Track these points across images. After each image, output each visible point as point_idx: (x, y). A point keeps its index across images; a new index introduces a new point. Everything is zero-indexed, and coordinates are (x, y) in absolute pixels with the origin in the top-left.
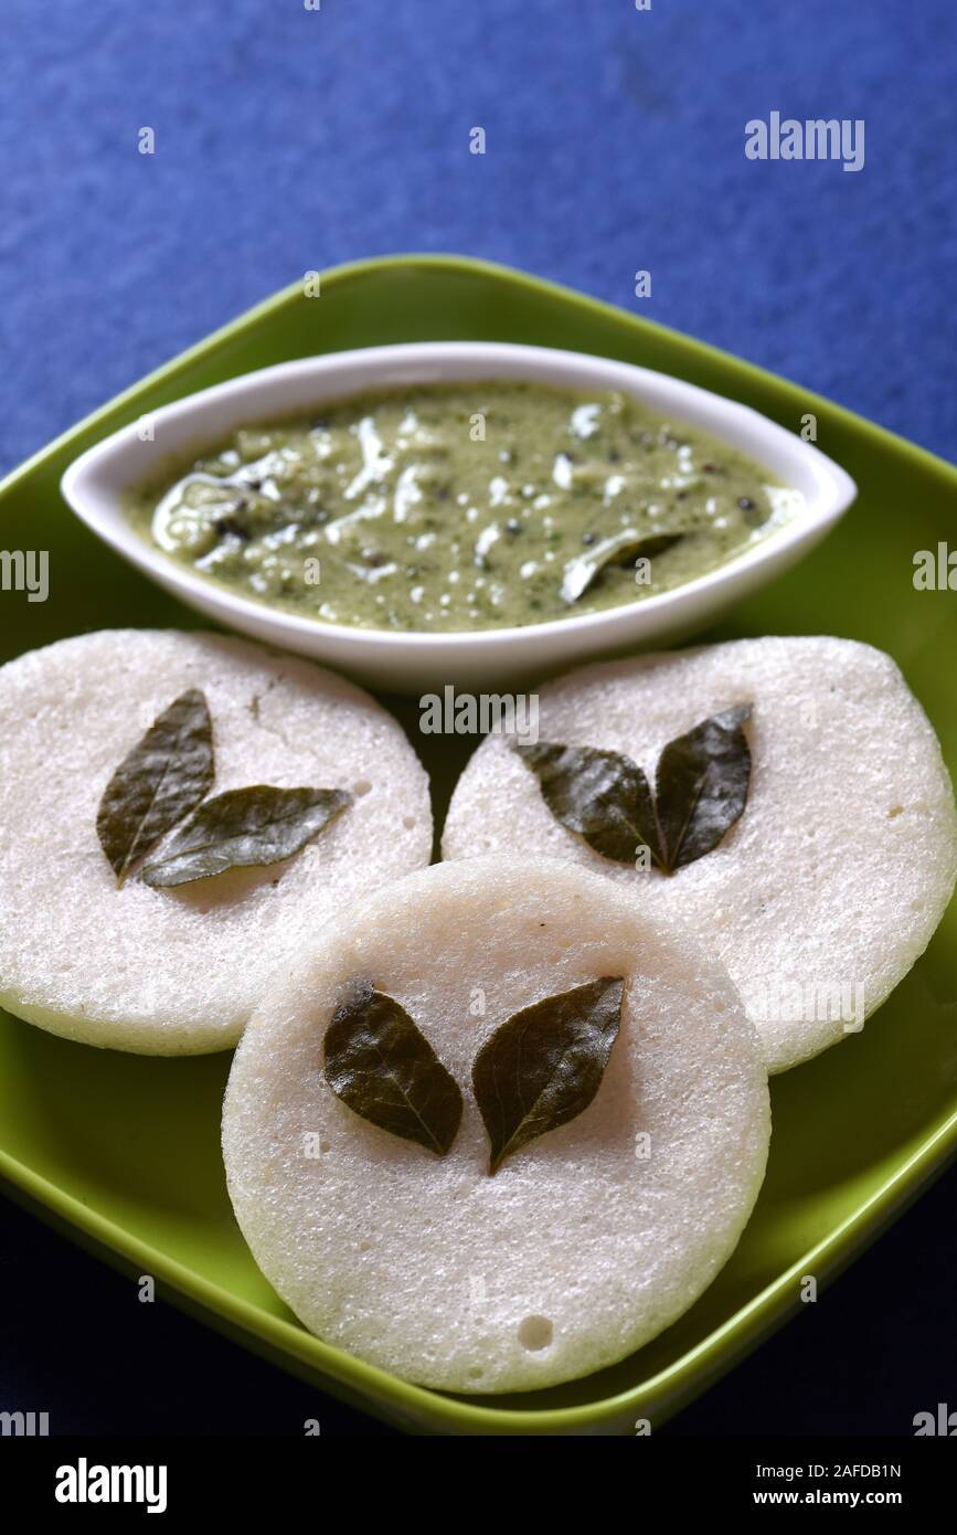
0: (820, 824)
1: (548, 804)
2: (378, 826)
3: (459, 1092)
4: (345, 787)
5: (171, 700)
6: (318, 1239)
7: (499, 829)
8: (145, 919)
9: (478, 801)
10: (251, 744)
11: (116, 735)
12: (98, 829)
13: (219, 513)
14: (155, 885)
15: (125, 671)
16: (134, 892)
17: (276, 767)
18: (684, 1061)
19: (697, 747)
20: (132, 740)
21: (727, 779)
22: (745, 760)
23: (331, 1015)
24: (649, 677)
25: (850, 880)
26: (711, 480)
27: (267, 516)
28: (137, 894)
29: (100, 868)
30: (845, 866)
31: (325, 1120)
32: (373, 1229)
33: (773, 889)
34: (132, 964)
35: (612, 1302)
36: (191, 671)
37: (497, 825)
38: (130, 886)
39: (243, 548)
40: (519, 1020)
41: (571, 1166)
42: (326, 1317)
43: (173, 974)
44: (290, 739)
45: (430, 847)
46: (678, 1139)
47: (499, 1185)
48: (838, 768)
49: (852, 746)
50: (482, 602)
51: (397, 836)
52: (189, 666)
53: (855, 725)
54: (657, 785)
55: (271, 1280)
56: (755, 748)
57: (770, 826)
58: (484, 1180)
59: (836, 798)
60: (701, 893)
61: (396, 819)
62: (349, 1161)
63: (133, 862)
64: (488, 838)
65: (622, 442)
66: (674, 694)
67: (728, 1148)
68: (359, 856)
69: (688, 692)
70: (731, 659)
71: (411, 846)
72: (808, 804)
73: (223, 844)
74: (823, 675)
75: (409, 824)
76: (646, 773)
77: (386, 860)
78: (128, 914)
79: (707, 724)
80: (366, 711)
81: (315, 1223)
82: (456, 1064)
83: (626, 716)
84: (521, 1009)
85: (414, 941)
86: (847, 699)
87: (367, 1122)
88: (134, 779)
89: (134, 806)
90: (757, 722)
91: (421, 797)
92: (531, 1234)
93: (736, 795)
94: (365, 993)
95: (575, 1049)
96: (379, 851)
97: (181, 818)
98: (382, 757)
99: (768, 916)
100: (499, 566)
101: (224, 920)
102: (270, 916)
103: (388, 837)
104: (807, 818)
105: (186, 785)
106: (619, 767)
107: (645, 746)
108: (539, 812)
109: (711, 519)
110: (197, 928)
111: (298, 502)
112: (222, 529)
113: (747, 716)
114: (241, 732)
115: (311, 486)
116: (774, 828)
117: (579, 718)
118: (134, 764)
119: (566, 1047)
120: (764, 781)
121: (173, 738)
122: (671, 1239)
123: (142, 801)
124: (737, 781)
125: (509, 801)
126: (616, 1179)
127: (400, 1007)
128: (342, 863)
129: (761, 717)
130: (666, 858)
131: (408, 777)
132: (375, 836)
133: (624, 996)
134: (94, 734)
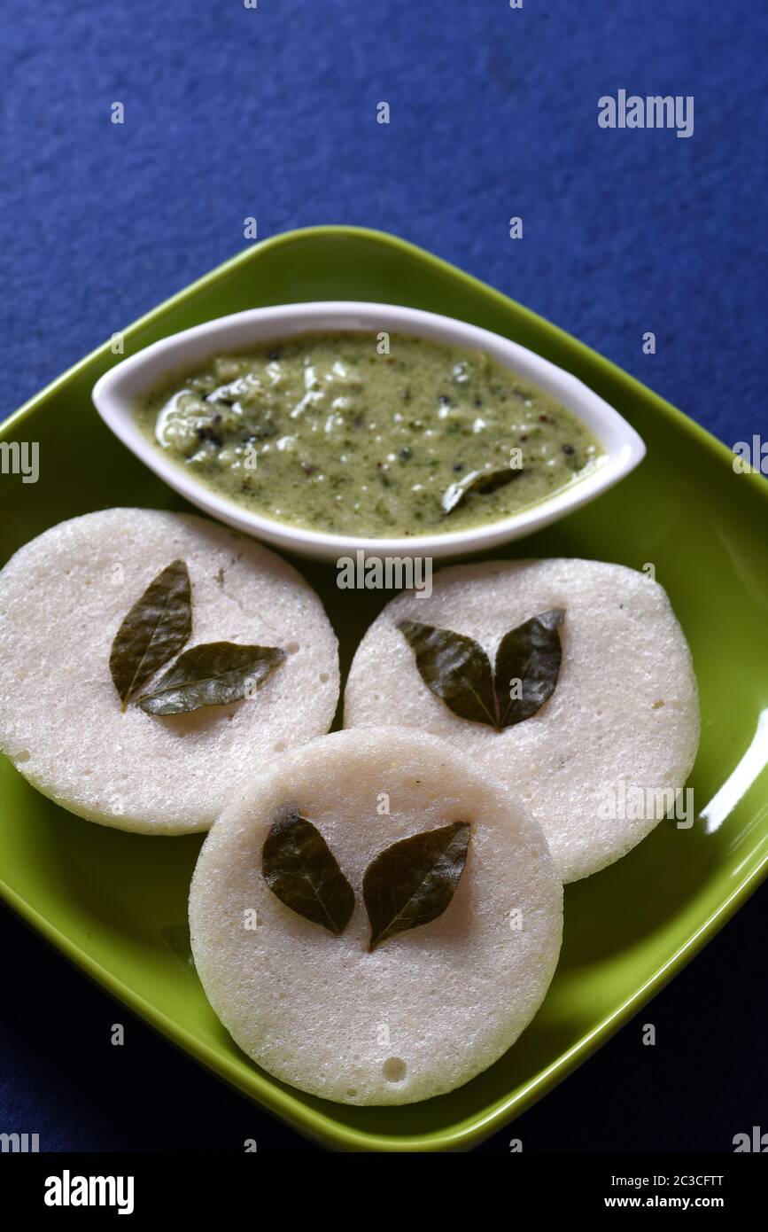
0: (606, 707)
1: (420, 672)
2: (303, 679)
3: (353, 894)
4: (282, 646)
5: (163, 568)
6: (251, 987)
7: (386, 687)
8: (141, 737)
9: (372, 664)
10: (217, 606)
11: (124, 592)
12: (110, 666)
13: (200, 423)
14: (148, 711)
15: (132, 542)
16: (134, 715)
17: (234, 627)
18: (508, 889)
19: (525, 639)
20: (136, 596)
21: (544, 665)
22: (557, 653)
23: (269, 830)
24: (495, 581)
25: (625, 751)
26: (545, 428)
27: (234, 428)
28: (135, 716)
29: (110, 695)
30: (621, 740)
31: (260, 903)
32: (289, 983)
33: (570, 752)
34: (132, 772)
35: (447, 1054)
36: (177, 546)
37: (384, 684)
38: (131, 710)
39: (218, 452)
40: (397, 847)
41: (426, 953)
42: (252, 1042)
43: (159, 783)
44: (244, 605)
45: (337, 697)
46: (500, 943)
47: (375, 960)
48: (621, 666)
49: (632, 652)
50: (380, 511)
51: (315, 687)
52: (176, 542)
53: (635, 636)
54: (496, 667)
55: (217, 1012)
56: (566, 645)
57: (571, 704)
58: (366, 955)
59: (618, 689)
60: (522, 749)
61: (315, 673)
62: (274, 935)
63: (133, 692)
64: (377, 692)
65: (484, 391)
66: (511, 596)
67: (533, 954)
68: (289, 701)
69: (521, 595)
70: (551, 573)
71: (325, 697)
72: (598, 691)
73: (196, 684)
74: (615, 595)
75: (324, 679)
76: (489, 655)
77: (307, 706)
78: (130, 733)
79: (533, 621)
80: (297, 587)
81: (249, 977)
82: (352, 874)
83: (477, 610)
84: (399, 840)
85: (329, 784)
86: (631, 616)
87: (288, 909)
88: (136, 628)
89: (135, 649)
90: (568, 625)
91: (332, 658)
92: (395, 999)
93: (549, 678)
94: (294, 817)
95: (434, 873)
96: (303, 699)
97: (168, 660)
98: (307, 626)
99: (566, 771)
100: (395, 482)
101: (195, 742)
102: (227, 743)
103: (309, 688)
104: (597, 701)
105: (172, 636)
106: (470, 649)
107: (489, 635)
108: (414, 679)
109: (543, 460)
110: (177, 748)
111: (255, 419)
112: (204, 435)
113: (561, 621)
114: (211, 597)
115: (266, 407)
116: (574, 706)
117: (445, 608)
118: (136, 615)
119: (429, 870)
120: (569, 669)
121: (163, 598)
122: (490, 1013)
123: (141, 645)
124: (551, 668)
125: (393, 667)
126: (455, 966)
127: (316, 830)
128: (277, 705)
129: (571, 622)
130: (498, 720)
131: (324, 641)
132: (301, 686)
133: (470, 838)
134: (109, 590)
